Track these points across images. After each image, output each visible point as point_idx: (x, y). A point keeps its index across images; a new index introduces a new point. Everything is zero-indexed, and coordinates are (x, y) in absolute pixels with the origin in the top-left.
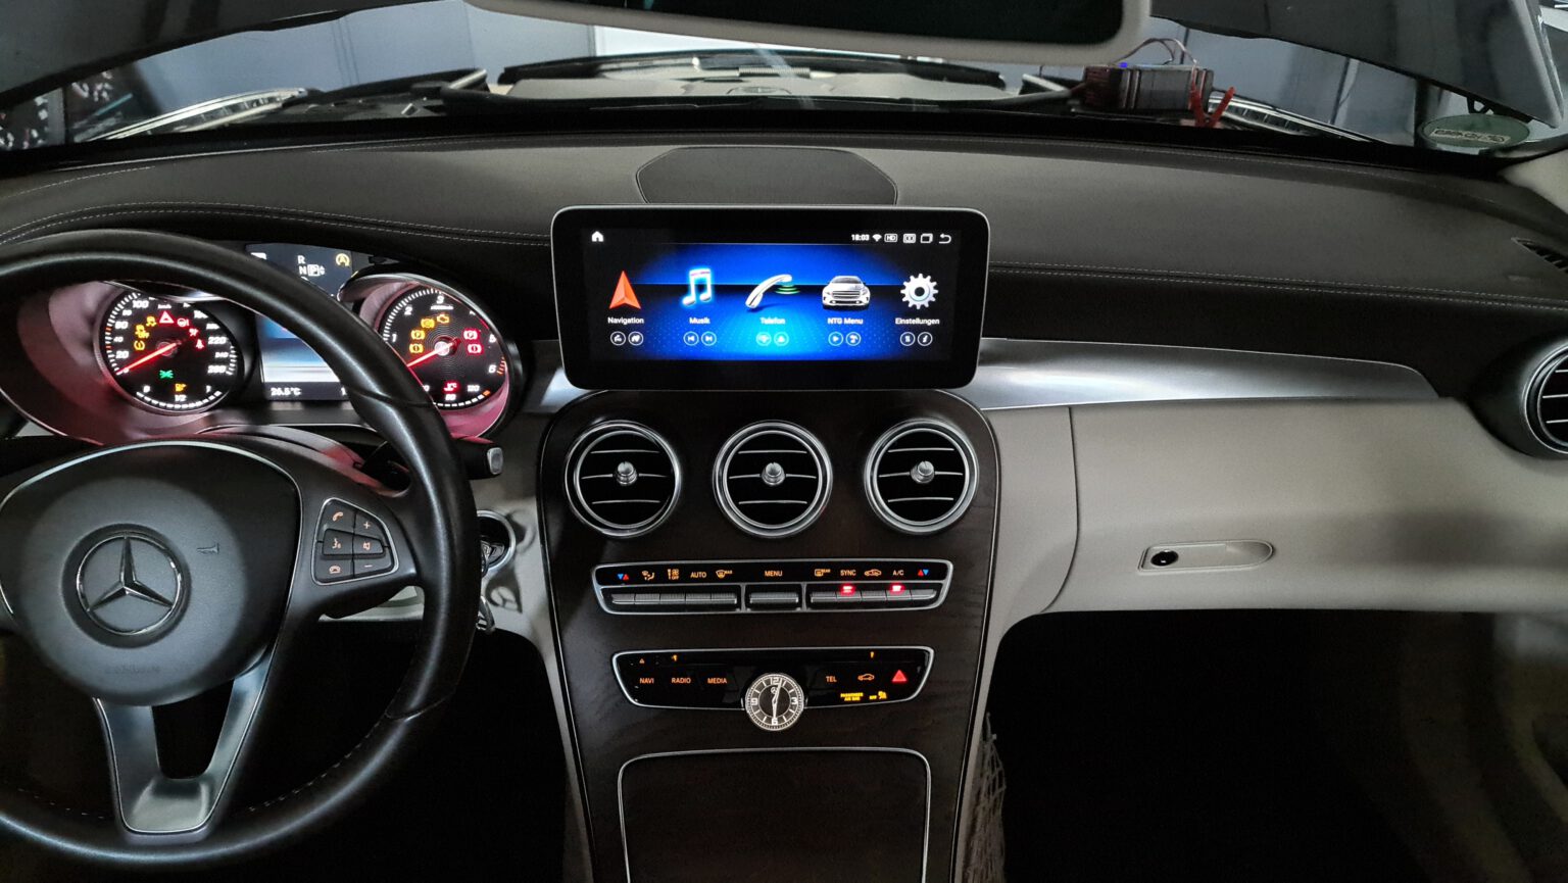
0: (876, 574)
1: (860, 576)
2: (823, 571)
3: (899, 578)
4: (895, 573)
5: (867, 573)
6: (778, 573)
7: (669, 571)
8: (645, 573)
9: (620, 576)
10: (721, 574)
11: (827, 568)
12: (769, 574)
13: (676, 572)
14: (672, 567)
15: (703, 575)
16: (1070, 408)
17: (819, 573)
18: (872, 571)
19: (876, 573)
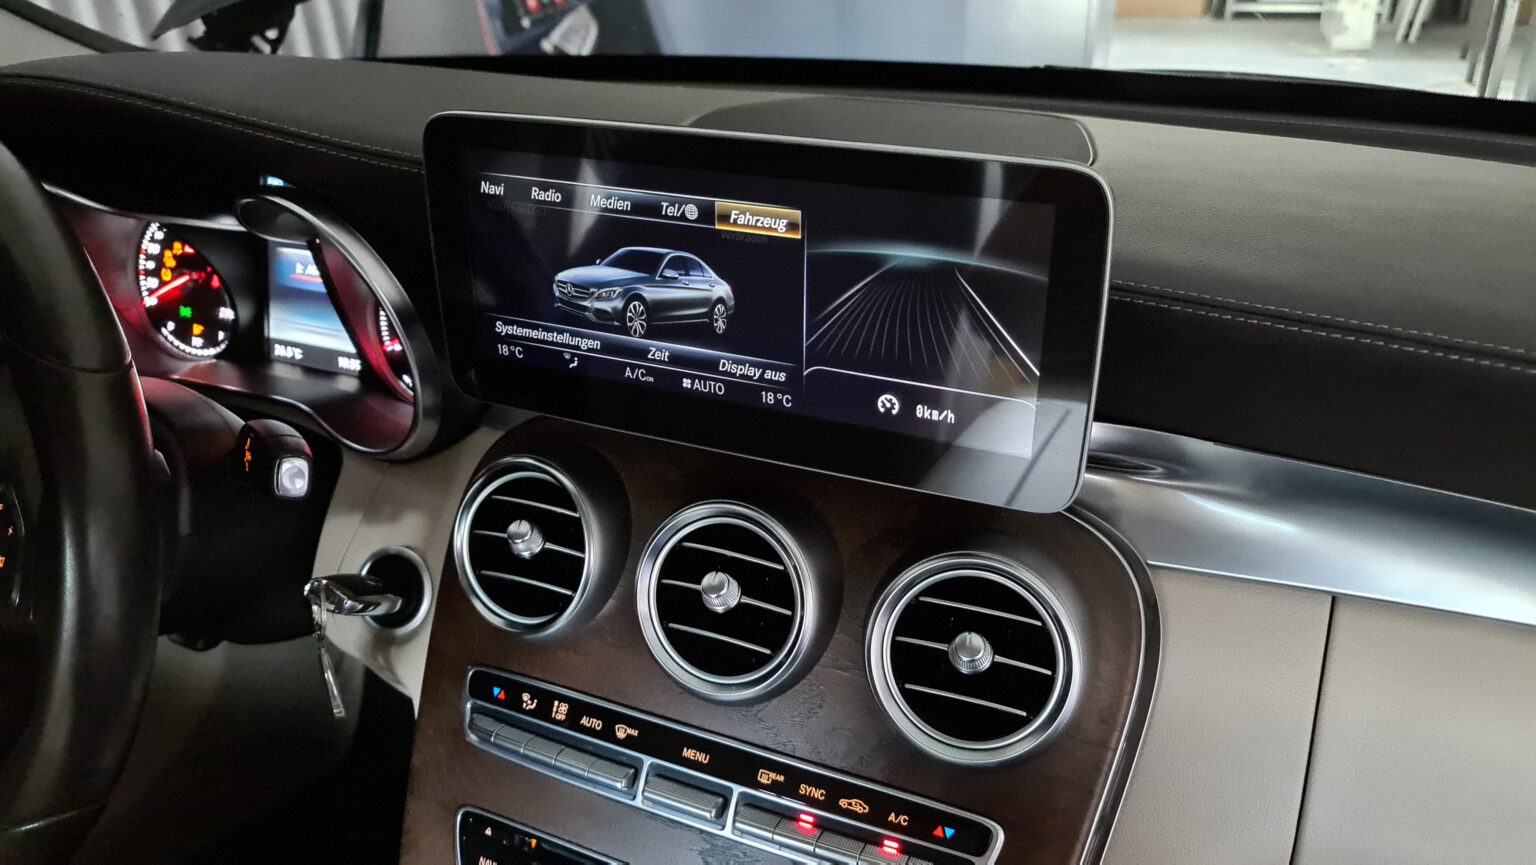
0: (859, 809)
1: (830, 804)
2: (773, 775)
3: (897, 828)
4: (892, 817)
5: (843, 803)
6: (702, 758)
7: (556, 703)
8: (526, 697)
9: (496, 691)
10: (621, 732)
11: (779, 773)
12: (688, 753)
13: (564, 708)
14: (563, 699)
15: (597, 724)
16: (1335, 599)
17: (765, 777)
18: (853, 801)
19: (859, 806)
